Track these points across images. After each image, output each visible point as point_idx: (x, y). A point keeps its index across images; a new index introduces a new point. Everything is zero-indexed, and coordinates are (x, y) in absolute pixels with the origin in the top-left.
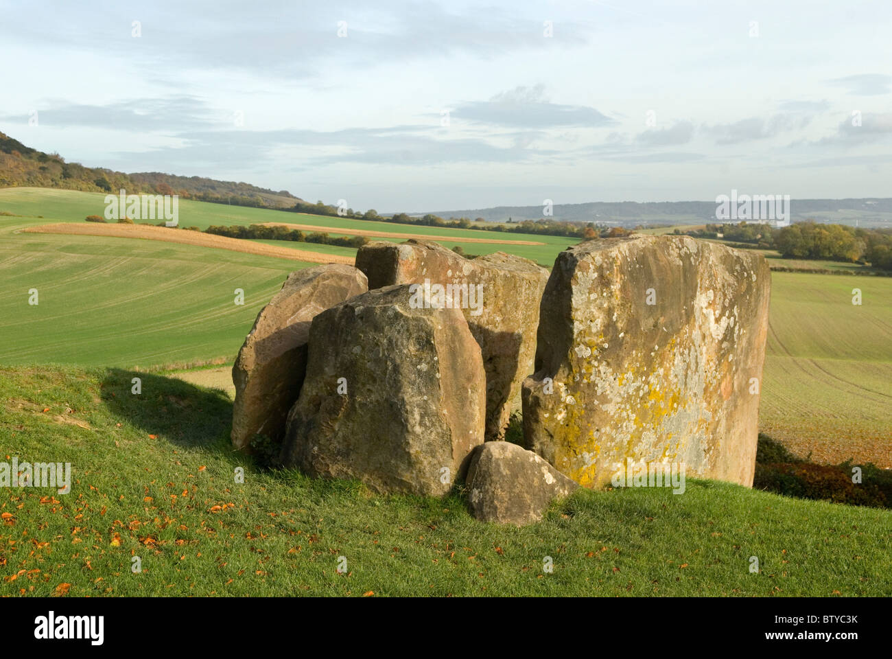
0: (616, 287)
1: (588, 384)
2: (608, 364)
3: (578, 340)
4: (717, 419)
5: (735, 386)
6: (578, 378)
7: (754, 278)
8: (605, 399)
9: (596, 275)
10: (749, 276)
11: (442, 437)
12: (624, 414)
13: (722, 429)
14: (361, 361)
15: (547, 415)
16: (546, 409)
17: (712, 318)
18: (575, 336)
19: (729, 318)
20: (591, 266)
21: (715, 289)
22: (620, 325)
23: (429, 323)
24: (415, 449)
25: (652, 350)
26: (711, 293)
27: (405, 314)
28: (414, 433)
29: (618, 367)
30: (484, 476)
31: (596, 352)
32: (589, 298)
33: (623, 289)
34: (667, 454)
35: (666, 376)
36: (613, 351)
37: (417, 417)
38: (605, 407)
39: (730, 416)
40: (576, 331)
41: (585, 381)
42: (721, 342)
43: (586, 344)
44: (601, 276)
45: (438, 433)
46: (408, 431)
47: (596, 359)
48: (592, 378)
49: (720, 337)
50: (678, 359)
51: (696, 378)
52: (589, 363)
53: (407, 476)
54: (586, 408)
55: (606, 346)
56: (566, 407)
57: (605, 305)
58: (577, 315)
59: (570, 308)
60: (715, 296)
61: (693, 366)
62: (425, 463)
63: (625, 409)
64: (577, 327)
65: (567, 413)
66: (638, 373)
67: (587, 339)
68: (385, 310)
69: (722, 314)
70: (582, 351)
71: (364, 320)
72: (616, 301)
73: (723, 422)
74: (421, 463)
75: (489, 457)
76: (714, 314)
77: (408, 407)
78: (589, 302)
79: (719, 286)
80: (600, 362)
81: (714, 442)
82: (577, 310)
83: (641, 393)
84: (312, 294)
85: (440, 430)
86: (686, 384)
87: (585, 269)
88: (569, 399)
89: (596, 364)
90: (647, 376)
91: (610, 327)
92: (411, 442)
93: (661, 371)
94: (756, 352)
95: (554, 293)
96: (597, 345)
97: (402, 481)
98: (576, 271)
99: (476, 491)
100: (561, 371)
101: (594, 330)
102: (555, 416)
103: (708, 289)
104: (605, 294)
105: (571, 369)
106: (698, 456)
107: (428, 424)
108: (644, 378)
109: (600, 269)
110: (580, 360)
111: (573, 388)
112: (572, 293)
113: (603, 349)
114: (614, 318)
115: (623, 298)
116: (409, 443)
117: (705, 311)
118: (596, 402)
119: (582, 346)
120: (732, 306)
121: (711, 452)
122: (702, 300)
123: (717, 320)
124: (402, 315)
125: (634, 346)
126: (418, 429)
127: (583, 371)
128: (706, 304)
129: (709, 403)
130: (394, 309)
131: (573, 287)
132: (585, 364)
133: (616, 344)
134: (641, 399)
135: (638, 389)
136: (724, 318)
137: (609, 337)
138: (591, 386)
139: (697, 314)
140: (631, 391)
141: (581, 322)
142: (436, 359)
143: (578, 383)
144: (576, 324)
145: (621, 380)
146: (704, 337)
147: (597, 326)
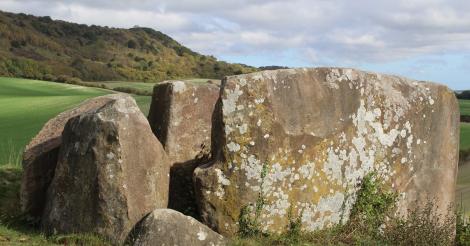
1: (240, 170)
2: (256, 157)
3: (229, 139)
6: (230, 166)
7: (432, 102)
8: (255, 182)
9: (241, 92)
10: (426, 100)
12: (276, 194)
15: (208, 192)
16: (208, 189)
17: (380, 130)
18: (226, 136)
19: (400, 130)
20: (237, 86)
21: (382, 108)
22: (264, 129)
23: (115, 125)
25: (300, 148)
26: (378, 111)
31: (244, 148)
32: (236, 108)
35: (319, 168)
36: (261, 148)
38: (256, 188)
40: (227, 133)
41: (236, 168)
42: (391, 148)
44: (246, 93)
47: (245, 153)
48: (243, 166)
49: (390, 144)
50: (332, 157)
52: (239, 155)
54: (239, 189)
55: (253, 143)
56: (223, 187)
57: (251, 114)
58: (228, 120)
59: (221, 116)
60: (383, 113)
61: (353, 164)
63: (276, 191)
64: (228, 129)
65: (225, 191)
67: (237, 138)
69: (391, 127)
70: (232, 147)
72: (259, 111)
76: (383, 127)
78: (237, 111)
79: (387, 106)
80: (248, 155)
82: (227, 117)
83: (292, 180)
86: (344, 176)
87: (232, 88)
88: (226, 181)
89: (245, 156)
90: (297, 168)
91: (255, 131)
93: (312, 164)
94: (442, 158)
96: (245, 143)
98: (225, 89)
101: (242, 132)
102: (215, 193)
103: (374, 108)
104: (250, 106)
105: (224, 160)
108: (293, 169)
109: (245, 88)
110: (232, 154)
111: (228, 174)
113: (250, 146)
114: (259, 124)
117: (372, 124)
118: (247, 184)
119: (233, 143)
120: (402, 121)
122: (367, 116)
123: (386, 132)
124: (101, 121)
125: (281, 145)
127: (235, 161)
128: (373, 119)
130: (97, 117)
131: (223, 101)
132: (235, 156)
133: (262, 142)
134: (293, 184)
135: (288, 177)
136: (394, 130)
137: (255, 137)
138: (242, 172)
139: (359, 125)
140: (281, 178)
141: (231, 126)
142: (119, 150)
143: (231, 170)
144: (227, 126)
146: (370, 143)
147: (244, 128)
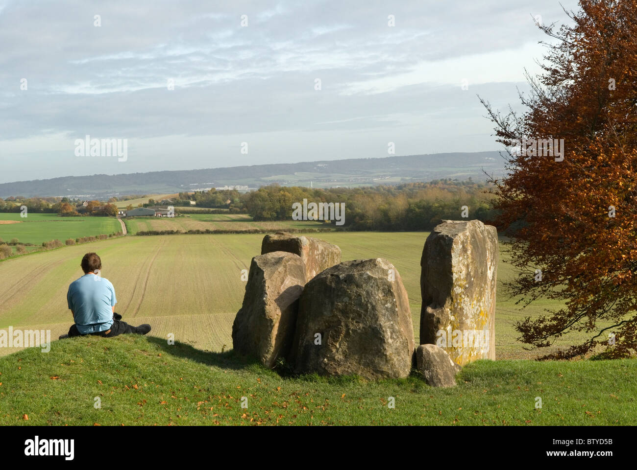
0: (469, 252)
1: (460, 309)
2: (468, 296)
3: (455, 284)
6: (456, 306)
8: (467, 317)
9: (461, 246)
11: (403, 344)
12: (473, 324)
13: (491, 334)
15: (442, 328)
16: (442, 324)
17: (488, 267)
18: (454, 282)
20: (459, 241)
21: (488, 250)
22: (472, 274)
23: (388, 280)
24: (389, 352)
25: (482, 287)
27: (374, 276)
28: (388, 343)
29: (471, 297)
30: (428, 363)
31: (463, 290)
32: (459, 259)
33: (472, 254)
36: (470, 289)
37: (389, 334)
38: (467, 321)
40: (454, 279)
41: (459, 307)
42: (492, 281)
43: (459, 286)
44: (463, 247)
45: (401, 342)
46: (385, 342)
47: (463, 294)
48: (462, 305)
49: (491, 279)
52: (461, 296)
53: (385, 368)
54: (460, 322)
55: (467, 286)
56: (451, 322)
57: (466, 263)
58: (454, 270)
59: (451, 266)
62: (395, 359)
63: (473, 321)
64: (455, 276)
65: (452, 326)
66: (477, 301)
67: (459, 283)
68: (362, 275)
69: (491, 265)
70: (457, 290)
71: (347, 281)
72: (470, 260)
73: (491, 330)
74: (393, 359)
75: (427, 352)
76: (489, 265)
77: (384, 329)
78: (459, 262)
80: (465, 295)
82: (454, 267)
83: (478, 312)
85: (401, 340)
87: (457, 244)
88: (452, 318)
89: (463, 296)
91: (468, 275)
92: (387, 348)
93: (483, 299)
96: (464, 286)
97: (383, 371)
98: (453, 245)
99: (426, 372)
100: (447, 302)
101: (462, 278)
102: (446, 328)
104: (465, 257)
105: (452, 301)
107: (395, 337)
108: (479, 303)
109: (463, 243)
110: (457, 295)
111: (454, 311)
112: (451, 257)
113: (466, 288)
114: (469, 270)
115: (472, 258)
116: (386, 349)
117: (487, 263)
118: (464, 319)
119: (457, 287)
123: (490, 268)
124: (372, 277)
125: (476, 285)
126: (390, 341)
127: (458, 301)
128: (487, 259)
130: (367, 274)
131: (452, 254)
132: (459, 297)
133: (471, 284)
134: (478, 315)
135: (477, 310)
136: (492, 267)
137: (468, 281)
138: (462, 309)
140: (475, 311)
141: (456, 273)
142: (394, 300)
143: (456, 308)
144: (454, 274)
145: (472, 305)
147: (463, 275)
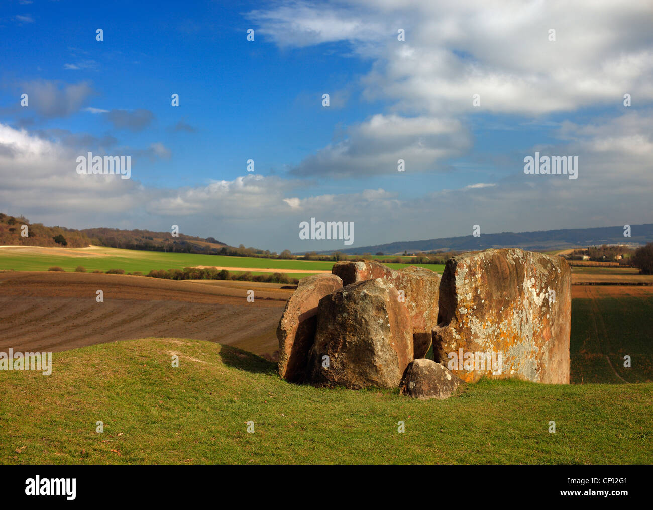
0: (478, 276)
1: (467, 328)
2: (477, 317)
3: (460, 304)
4: (542, 352)
5: (553, 333)
6: (461, 325)
7: (559, 271)
8: (476, 336)
9: (467, 270)
10: (556, 270)
11: (392, 357)
12: (487, 344)
13: (546, 357)
14: (347, 320)
15: (446, 345)
16: (445, 342)
17: (535, 294)
18: (458, 303)
19: (545, 293)
20: (465, 265)
21: (535, 277)
22: (482, 296)
23: (382, 298)
24: (379, 363)
25: (501, 309)
26: (533, 280)
27: (370, 294)
28: (378, 356)
29: (482, 318)
30: (415, 375)
31: (470, 311)
32: (464, 282)
33: (482, 277)
34: (513, 368)
35: (509, 324)
36: (479, 311)
37: (379, 347)
38: (476, 340)
39: (551, 351)
40: (459, 300)
41: (465, 326)
42: (541, 307)
43: (464, 306)
44: (470, 271)
45: (390, 355)
46: (375, 355)
47: (470, 314)
48: (469, 325)
49: (541, 304)
50: (516, 315)
51: (527, 327)
52: (467, 316)
53: (374, 377)
54: (466, 341)
55: (475, 307)
56: (456, 340)
57: (473, 286)
58: (459, 291)
59: (455, 288)
60: (536, 281)
61: (525, 320)
62: (385, 370)
63: (487, 342)
64: (459, 298)
65: (457, 344)
66: (493, 322)
67: (465, 304)
68: (359, 293)
69: (541, 292)
70: (462, 310)
71: (348, 298)
72: (479, 284)
73: (547, 354)
74: (383, 371)
75: (417, 366)
76: (536, 292)
77: (374, 342)
78: (465, 284)
79: (538, 276)
80: (472, 316)
81: (541, 365)
82: (458, 289)
83: (496, 333)
84: (315, 290)
85: (391, 353)
86: (521, 329)
87: (461, 267)
88: (457, 337)
89: (470, 317)
90: (499, 324)
91: (476, 298)
92: (376, 360)
93: (506, 321)
94: (564, 314)
95: (446, 281)
96: (470, 307)
97: (373, 381)
98: (457, 268)
99: (412, 383)
100: (452, 321)
101: (468, 299)
102: (450, 346)
103: (531, 277)
104: (473, 280)
105: (457, 320)
106: (533, 372)
107: (385, 350)
108: (497, 325)
109: (469, 267)
110: (462, 315)
111: (459, 330)
112: (455, 280)
113: (473, 309)
114: (479, 293)
115: (482, 282)
116: (375, 361)
117: (530, 290)
118: (472, 338)
119: (462, 308)
120: (546, 287)
121: (540, 371)
122: (528, 284)
123: (538, 295)
124: (368, 295)
125: (490, 307)
126: (380, 353)
127: (464, 321)
128: (531, 286)
129: (537, 342)
130: (364, 292)
131: (456, 277)
132: (465, 317)
133: (481, 306)
134: (496, 336)
135: (494, 331)
136: (542, 294)
137: (476, 303)
138: (469, 329)
139: (525, 290)
140: (490, 332)
141: (461, 295)
142: (387, 316)
143: (462, 328)
144: (459, 296)
145: (484, 326)
146: (531, 304)
147: (470, 296)
